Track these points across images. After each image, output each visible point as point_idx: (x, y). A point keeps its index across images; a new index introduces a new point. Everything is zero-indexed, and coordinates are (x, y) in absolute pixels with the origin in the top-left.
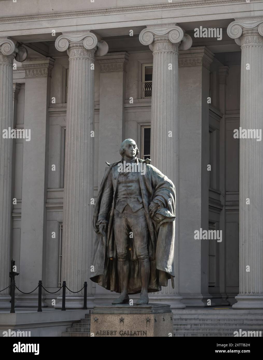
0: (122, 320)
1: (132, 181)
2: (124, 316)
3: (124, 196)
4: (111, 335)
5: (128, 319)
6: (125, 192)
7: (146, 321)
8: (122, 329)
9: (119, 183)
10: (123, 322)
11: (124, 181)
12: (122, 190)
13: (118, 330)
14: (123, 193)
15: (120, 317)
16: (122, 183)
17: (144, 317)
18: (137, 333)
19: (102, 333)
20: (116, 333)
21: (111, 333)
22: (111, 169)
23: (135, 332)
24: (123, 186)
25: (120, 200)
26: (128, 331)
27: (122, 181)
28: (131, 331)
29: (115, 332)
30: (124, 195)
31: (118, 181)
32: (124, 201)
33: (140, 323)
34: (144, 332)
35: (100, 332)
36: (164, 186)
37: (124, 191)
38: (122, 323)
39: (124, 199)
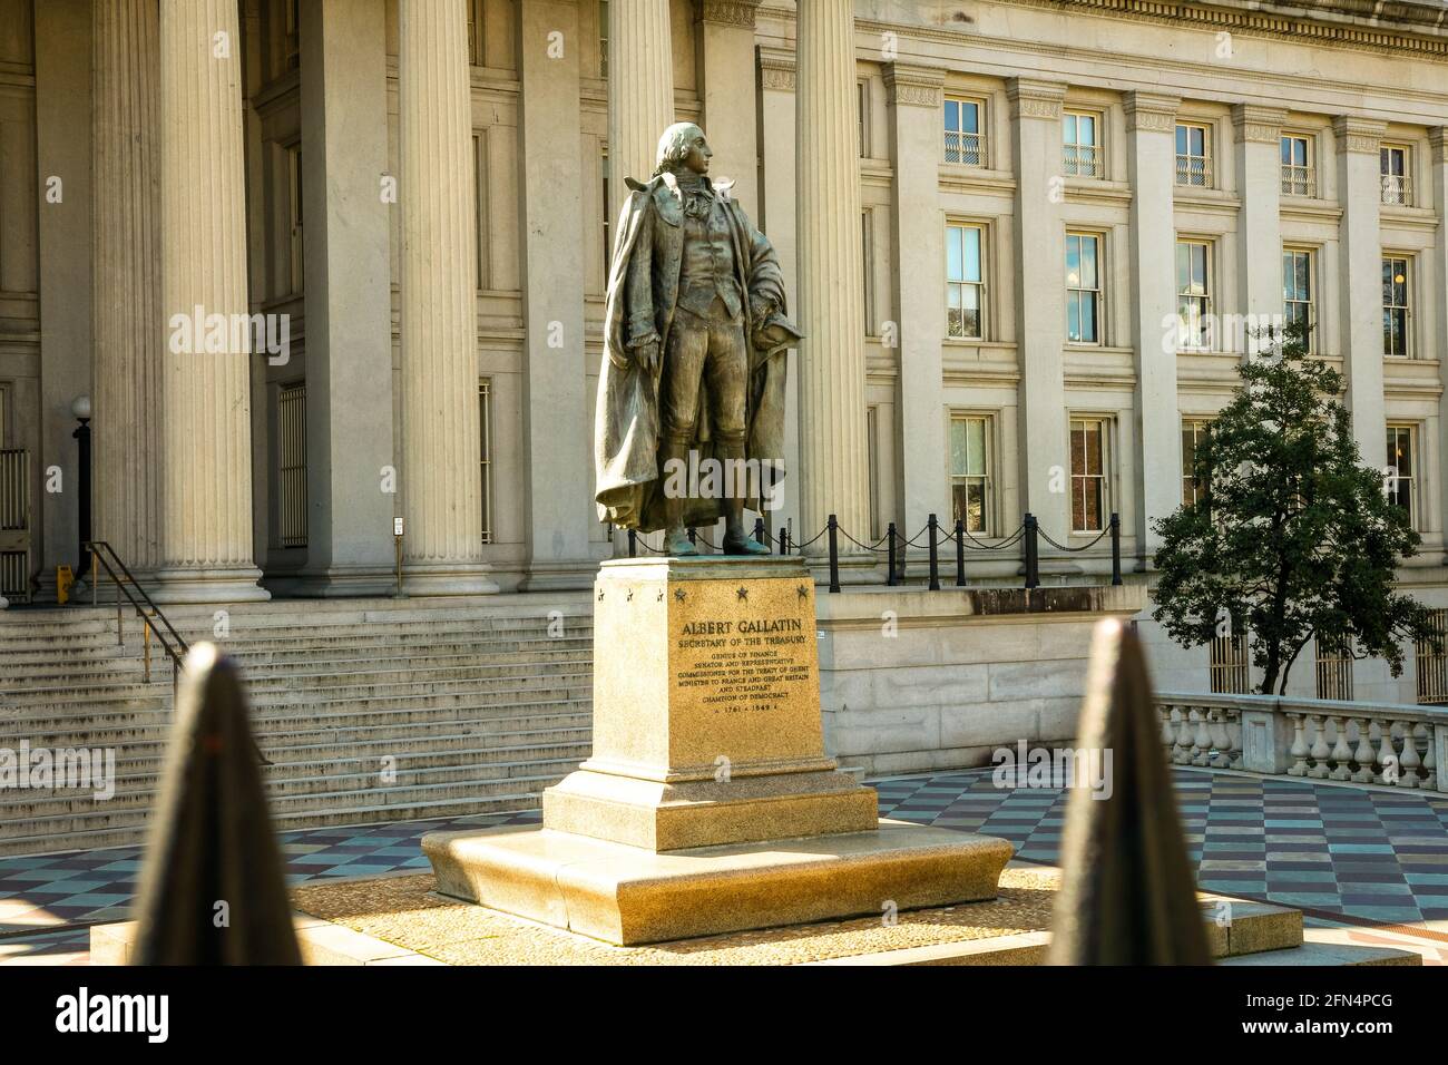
0: (742, 594)
1: (719, 238)
2: (746, 585)
3: (707, 275)
4: (718, 632)
5: (756, 590)
6: (707, 264)
7: (797, 596)
8: (744, 616)
9: (688, 238)
10: (747, 601)
11: (700, 233)
12: (701, 257)
13: (736, 621)
14: (702, 266)
15: (738, 588)
16: (697, 238)
17: (795, 583)
18: (779, 625)
19: (697, 629)
20: (731, 627)
21: (719, 628)
22: (652, 198)
23: (774, 623)
24: (702, 248)
25: (696, 283)
26: (758, 622)
27: (695, 233)
28: (765, 622)
29: (729, 624)
30: (706, 270)
31: (686, 232)
32: (706, 287)
33: (785, 600)
34: (794, 622)
35: (691, 627)
36: (770, 256)
37: (706, 259)
38: (744, 603)
39: (705, 282)
